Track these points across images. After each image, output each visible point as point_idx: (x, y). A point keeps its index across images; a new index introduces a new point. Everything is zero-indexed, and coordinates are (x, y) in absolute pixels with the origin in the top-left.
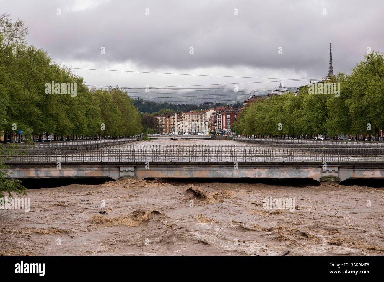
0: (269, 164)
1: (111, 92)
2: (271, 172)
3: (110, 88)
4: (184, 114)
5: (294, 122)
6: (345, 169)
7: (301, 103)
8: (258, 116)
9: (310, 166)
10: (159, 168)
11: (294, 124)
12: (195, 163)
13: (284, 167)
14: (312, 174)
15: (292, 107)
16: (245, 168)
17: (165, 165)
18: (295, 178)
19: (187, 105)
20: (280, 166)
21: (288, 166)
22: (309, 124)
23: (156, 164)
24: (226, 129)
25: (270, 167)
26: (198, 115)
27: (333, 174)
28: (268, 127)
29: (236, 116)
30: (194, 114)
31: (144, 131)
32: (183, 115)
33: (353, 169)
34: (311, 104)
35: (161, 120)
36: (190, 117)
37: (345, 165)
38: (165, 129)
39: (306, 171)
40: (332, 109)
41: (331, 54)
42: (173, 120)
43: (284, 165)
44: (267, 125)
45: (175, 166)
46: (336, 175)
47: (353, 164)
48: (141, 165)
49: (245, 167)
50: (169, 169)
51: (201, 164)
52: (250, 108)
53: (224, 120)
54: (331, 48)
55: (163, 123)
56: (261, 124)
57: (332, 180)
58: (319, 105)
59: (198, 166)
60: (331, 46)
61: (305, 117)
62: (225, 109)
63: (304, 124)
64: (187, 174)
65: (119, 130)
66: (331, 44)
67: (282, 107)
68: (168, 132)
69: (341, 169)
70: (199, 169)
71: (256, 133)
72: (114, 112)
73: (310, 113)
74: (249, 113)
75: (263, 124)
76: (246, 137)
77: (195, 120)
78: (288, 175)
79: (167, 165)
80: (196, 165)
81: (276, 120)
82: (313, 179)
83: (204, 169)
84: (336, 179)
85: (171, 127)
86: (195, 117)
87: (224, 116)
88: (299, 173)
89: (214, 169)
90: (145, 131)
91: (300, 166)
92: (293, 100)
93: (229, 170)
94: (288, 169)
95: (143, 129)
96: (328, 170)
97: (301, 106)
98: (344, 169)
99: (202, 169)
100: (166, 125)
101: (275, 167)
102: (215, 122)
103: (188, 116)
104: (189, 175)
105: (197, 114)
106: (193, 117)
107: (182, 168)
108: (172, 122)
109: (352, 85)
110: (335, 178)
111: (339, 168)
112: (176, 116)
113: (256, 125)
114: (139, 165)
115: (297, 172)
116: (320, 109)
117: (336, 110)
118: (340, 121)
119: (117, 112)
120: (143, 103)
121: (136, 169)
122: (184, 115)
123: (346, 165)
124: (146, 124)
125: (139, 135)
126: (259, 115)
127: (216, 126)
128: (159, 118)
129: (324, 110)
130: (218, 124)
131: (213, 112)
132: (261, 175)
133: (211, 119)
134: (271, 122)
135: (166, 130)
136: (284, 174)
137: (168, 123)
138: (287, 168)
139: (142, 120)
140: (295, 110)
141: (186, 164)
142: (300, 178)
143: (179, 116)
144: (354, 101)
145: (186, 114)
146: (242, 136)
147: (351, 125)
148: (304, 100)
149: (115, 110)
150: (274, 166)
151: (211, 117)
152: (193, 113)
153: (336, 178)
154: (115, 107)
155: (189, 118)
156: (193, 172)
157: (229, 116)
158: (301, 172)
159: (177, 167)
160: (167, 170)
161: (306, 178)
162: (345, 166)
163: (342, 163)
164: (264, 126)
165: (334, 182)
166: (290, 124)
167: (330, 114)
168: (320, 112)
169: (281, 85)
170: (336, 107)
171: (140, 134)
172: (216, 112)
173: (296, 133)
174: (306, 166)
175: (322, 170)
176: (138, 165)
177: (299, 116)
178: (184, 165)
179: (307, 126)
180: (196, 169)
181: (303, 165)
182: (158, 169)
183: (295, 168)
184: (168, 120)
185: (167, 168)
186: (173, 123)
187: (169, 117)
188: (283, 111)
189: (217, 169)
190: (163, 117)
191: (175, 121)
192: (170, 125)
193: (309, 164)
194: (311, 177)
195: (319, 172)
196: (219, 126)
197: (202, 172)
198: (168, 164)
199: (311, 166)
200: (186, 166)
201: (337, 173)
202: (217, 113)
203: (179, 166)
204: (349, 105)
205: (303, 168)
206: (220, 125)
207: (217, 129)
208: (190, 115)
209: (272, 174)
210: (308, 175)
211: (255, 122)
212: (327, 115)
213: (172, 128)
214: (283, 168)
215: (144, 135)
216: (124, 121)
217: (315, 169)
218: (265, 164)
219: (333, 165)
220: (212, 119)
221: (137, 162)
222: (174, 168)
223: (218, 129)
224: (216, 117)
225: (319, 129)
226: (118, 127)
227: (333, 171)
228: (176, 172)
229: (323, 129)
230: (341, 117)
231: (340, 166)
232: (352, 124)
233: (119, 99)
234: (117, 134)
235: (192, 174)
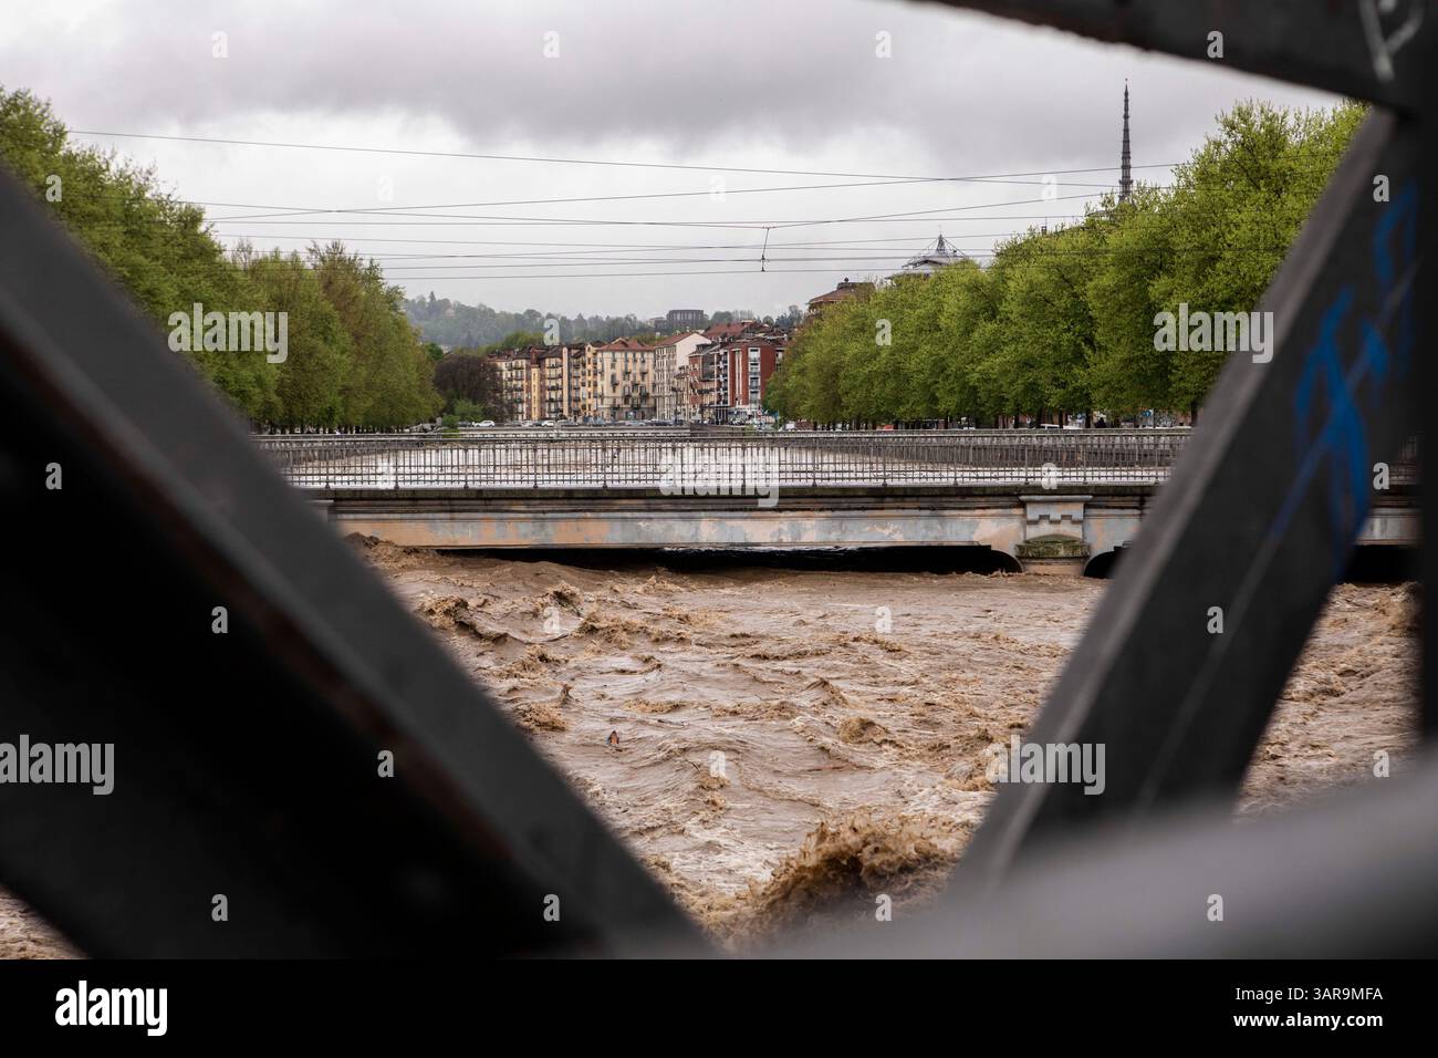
0: (829, 493)
1: (315, 267)
2: (836, 523)
3: (311, 251)
4: (593, 349)
5: (977, 370)
6: (1111, 512)
7: (1001, 299)
8: (850, 353)
9: (982, 502)
10: (419, 512)
11: (976, 376)
12: (556, 491)
13: (886, 505)
14: (990, 529)
15: (968, 315)
16: (741, 510)
17: (445, 499)
18: (925, 544)
19: (608, 318)
20: (873, 500)
21: (899, 499)
22: (1030, 375)
23: (409, 496)
24: (746, 402)
25: (835, 506)
26: (646, 355)
27: (1067, 529)
28: (888, 390)
29: (780, 355)
30: (631, 351)
31: (444, 410)
32: (589, 355)
33: (1137, 512)
34: (1033, 301)
35: (509, 373)
36: (615, 360)
37: (1108, 495)
38: (525, 406)
39: (968, 519)
40: (1105, 315)
41: (1126, 131)
42: (553, 373)
43: (884, 496)
44: (884, 381)
45: (483, 502)
46: (1075, 532)
47: (1138, 491)
48: (353, 503)
49: (743, 507)
50: (457, 515)
51: (576, 495)
52: (827, 326)
53: (739, 370)
54: (1126, 109)
55: (520, 383)
56: (862, 381)
57: (1062, 553)
58: (1063, 302)
59: (566, 502)
60: (1126, 101)
61: (1013, 347)
62: (743, 331)
63: (1012, 376)
64: (525, 535)
65: (346, 405)
66: (1126, 94)
67: (935, 316)
68: (535, 415)
69: (1094, 512)
70: (569, 515)
71: (845, 414)
72: (326, 338)
73: (1030, 333)
74: (821, 341)
75: (869, 379)
76: (815, 429)
77: (633, 371)
78: (901, 536)
79: (450, 499)
80: (557, 498)
81: (913, 363)
82: (993, 549)
83: (589, 515)
84: (1075, 548)
85: (548, 398)
86: (635, 361)
87: (739, 358)
88: (943, 528)
89: (628, 515)
90: (449, 409)
91: (944, 499)
92: (975, 288)
93: (682, 518)
94: (901, 512)
95: (443, 402)
96: (1049, 516)
97: (1001, 309)
98: (1105, 512)
99: (582, 515)
100: (529, 390)
101: (853, 506)
102: (707, 377)
103: (607, 356)
104: (534, 538)
105: (642, 352)
106: (627, 361)
107: (507, 511)
108: (550, 379)
109: (1175, 225)
110: (1071, 544)
111: (1087, 506)
112: (565, 356)
113: (844, 384)
114: (344, 503)
115: (934, 522)
116: (1065, 317)
117: (1119, 320)
118: (1131, 361)
119: (338, 337)
120: (450, 312)
121: (334, 516)
122: (595, 354)
123: (1113, 495)
124: (455, 386)
125: (427, 426)
126: (854, 348)
127: (707, 392)
128: (503, 365)
129: (1081, 321)
130: (715, 385)
131: (699, 343)
132: (799, 536)
133: (691, 367)
134: (897, 370)
135: (529, 409)
136: (886, 532)
137: (535, 382)
138: (898, 508)
139: (436, 370)
140: (982, 323)
141: (524, 496)
142: (945, 544)
143: (576, 357)
144: (1180, 285)
145: (602, 351)
146: (799, 426)
147: (1171, 373)
148: (1012, 284)
149: (330, 329)
150: (849, 500)
151: (693, 359)
152: (626, 345)
153: (1077, 543)
154: (327, 318)
155: (613, 366)
156: (550, 527)
157: (755, 355)
158: (949, 524)
159: (491, 508)
160: (452, 519)
161: (965, 544)
162: (1107, 498)
163: (1097, 487)
164: (873, 385)
165: (1068, 558)
166: (961, 376)
167: (1100, 337)
168: (1069, 330)
169: (941, 241)
170: (1119, 310)
171: (432, 421)
172: (709, 342)
173: (983, 409)
174: (968, 499)
175: (1025, 515)
176: (341, 499)
177: (991, 347)
178: (514, 502)
179: (1020, 382)
180: (560, 515)
181: (956, 496)
182: (416, 516)
183: (928, 509)
184: (535, 371)
185: (452, 511)
186: (553, 383)
187: (539, 362)
188: (938, 329)
189: (637, 514)
190: (520, 361)
191: (561, 377)
192: (543, 389)
193: (976, 493)
194: (985, 540)
195: (1015, 524)
196: (722, 393)
197: (582, 524)
198: (454, 496)
199: (983, 500)
200: (522, 502)
201: (1080, 526)
202: (712, 346)
203: (493, 502)
204: (1164, 300)
205: (955, 509)
206: (725, 389)
207: (711, 403)
208: (618, 355)
209: (844, 532)
210: (973, 533)
211: (841, 374)
212: (1089, 341)
213: (551, 400)
214: (882, 509)
215: (443, 424)
216: (363, 372)
217: (1000, 511)
218: (817, 492)
219: (1064, 497)
220: (696, 366)
221: (336, 491)
222: (477, 511)
223: (718, 403)
224: (708, 360)
225: (1061, 391)
226: (340, 393)
227: (1063, 517)
228: (484, 525)
229: (1075, 390)
230: (1138, 345)
231: (1091, 501)
232: (1176, 368)
233: (346, 291)
234: (336, 417)
235: (543, 533)
